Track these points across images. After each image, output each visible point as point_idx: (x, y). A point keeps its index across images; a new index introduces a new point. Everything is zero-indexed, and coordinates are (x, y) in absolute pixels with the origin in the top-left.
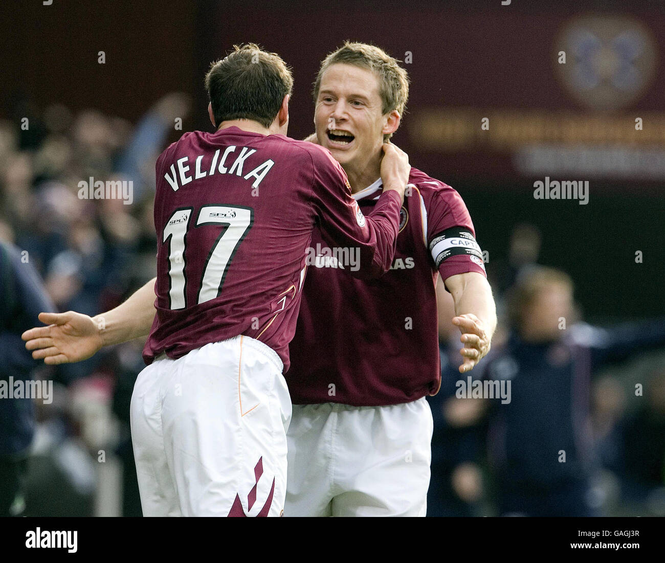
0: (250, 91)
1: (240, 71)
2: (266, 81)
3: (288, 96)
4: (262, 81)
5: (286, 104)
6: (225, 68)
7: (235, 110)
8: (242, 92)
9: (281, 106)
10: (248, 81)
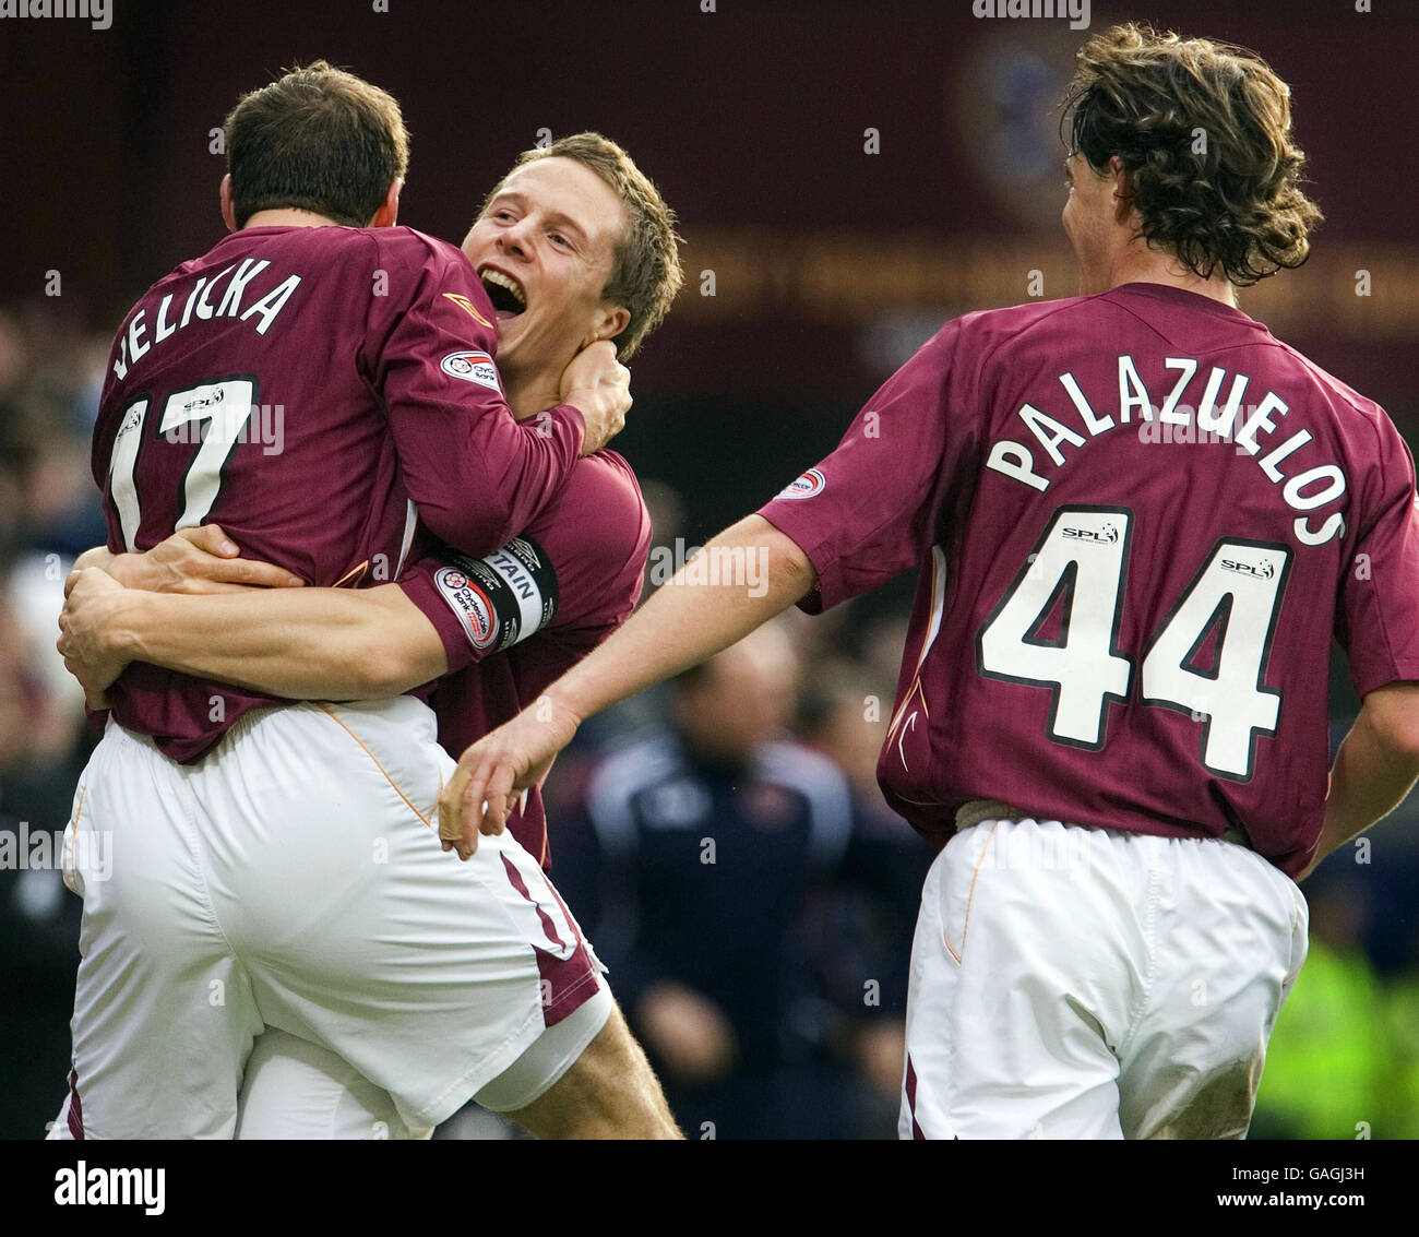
0: (326, 154)
1: (309, 110)
2: (363, 139)
3: (400, 181)
4: (354, 136)
5: (394, 197)
6: (272, 103)
7: (291, 192)
8: (310, 154)
9: (384, 200)
10: (324, 132)
